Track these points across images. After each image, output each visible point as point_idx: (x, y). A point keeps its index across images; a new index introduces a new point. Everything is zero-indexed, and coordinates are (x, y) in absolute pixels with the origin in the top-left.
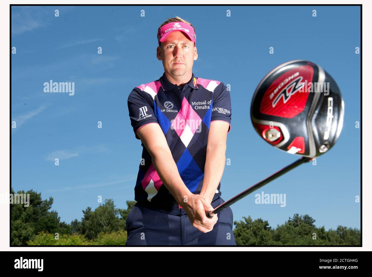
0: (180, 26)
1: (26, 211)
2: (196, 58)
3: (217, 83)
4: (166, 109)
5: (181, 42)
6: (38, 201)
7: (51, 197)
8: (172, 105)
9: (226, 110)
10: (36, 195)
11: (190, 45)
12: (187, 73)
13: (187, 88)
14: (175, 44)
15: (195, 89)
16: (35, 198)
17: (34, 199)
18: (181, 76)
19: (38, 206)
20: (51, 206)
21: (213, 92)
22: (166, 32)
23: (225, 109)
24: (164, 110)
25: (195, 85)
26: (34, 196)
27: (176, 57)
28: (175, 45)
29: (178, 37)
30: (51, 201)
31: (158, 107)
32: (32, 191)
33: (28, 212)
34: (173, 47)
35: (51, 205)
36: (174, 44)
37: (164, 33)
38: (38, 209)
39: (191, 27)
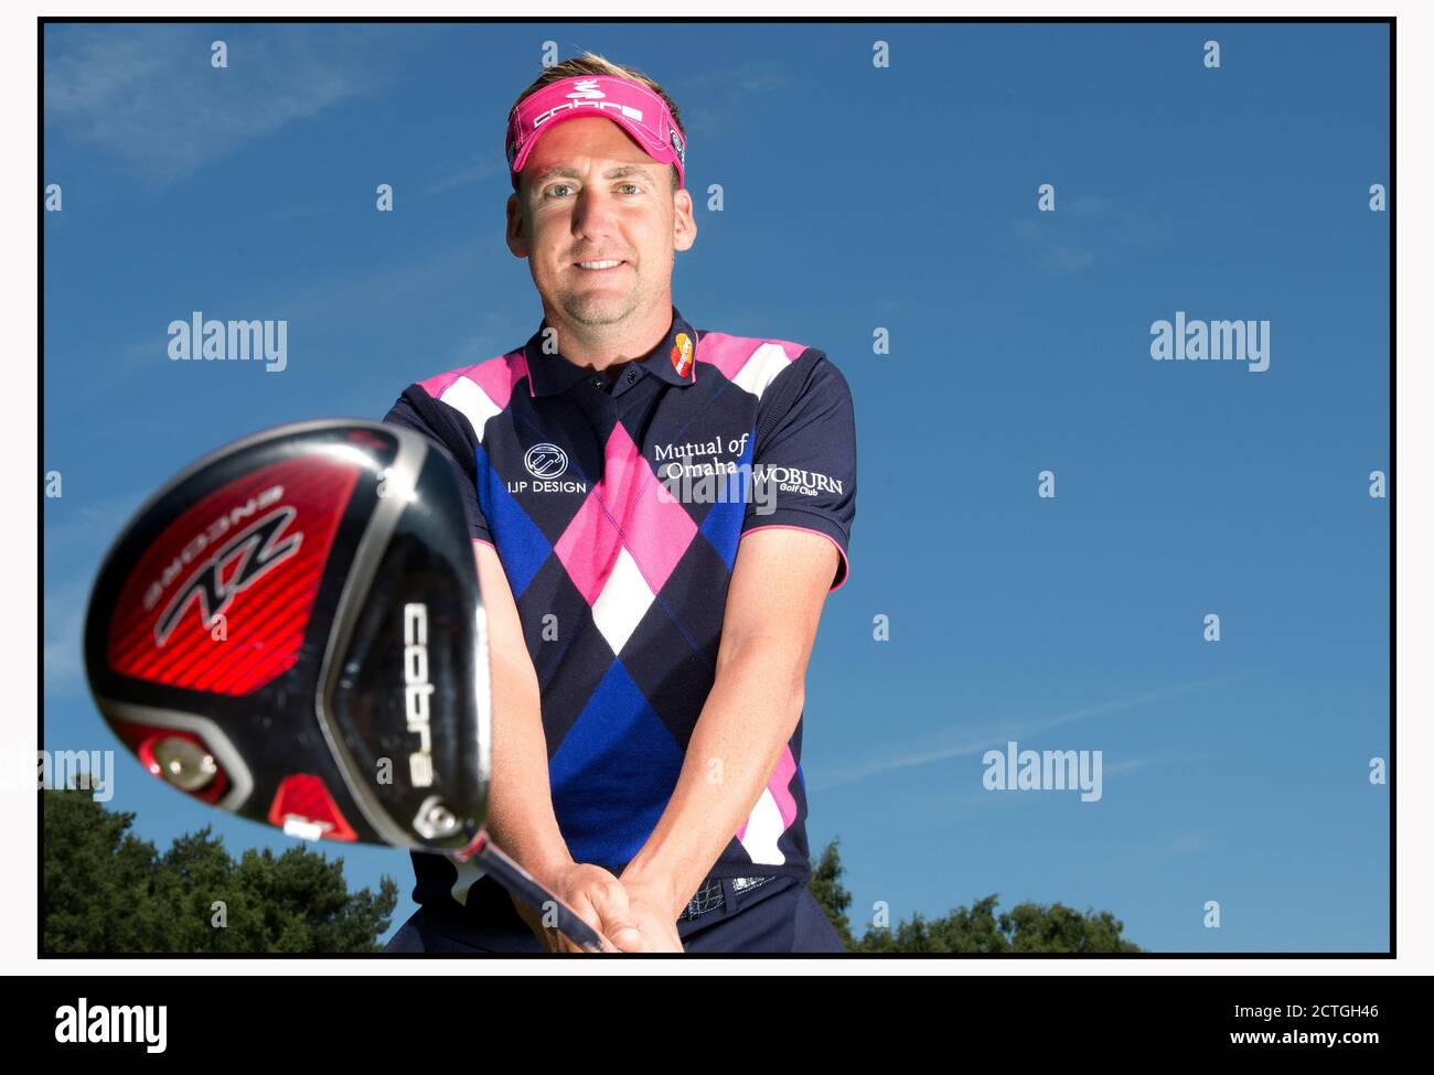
0: (599, 95)
1: (281, 940)
2: (685, 241)
3: (789, 354)
4: (530, 479)
5: (608, 165)
6: (329, 895)
7: (386, 879)
8: (563, 457)
9: (820, 476)
10: (323, 869)
11: (648, 179)
12: (643, 308)
13: (640, 381)
14: (578, 177)
15: (676, 386)
16: (318, 883)
17: (311, 886)
18: (613, 325)
19: (333, 917)
20: (387, 919)
21: (759, 394)
22: (536, 125)
23: (814, 475)
24: (523, 485)
25: (679, 368)
26: (311, 875)
27: (585, 237)
28: (577, 183)
29: (589, 145)
30: (390, 895)
31: (493, 470)
32: (304, 849)
33: (290, 945)
34: (570, 191)
35: (388, 916)
36: (572, 174)
37: (528, 128)
38: (332, 931)
39: (658, 99)
